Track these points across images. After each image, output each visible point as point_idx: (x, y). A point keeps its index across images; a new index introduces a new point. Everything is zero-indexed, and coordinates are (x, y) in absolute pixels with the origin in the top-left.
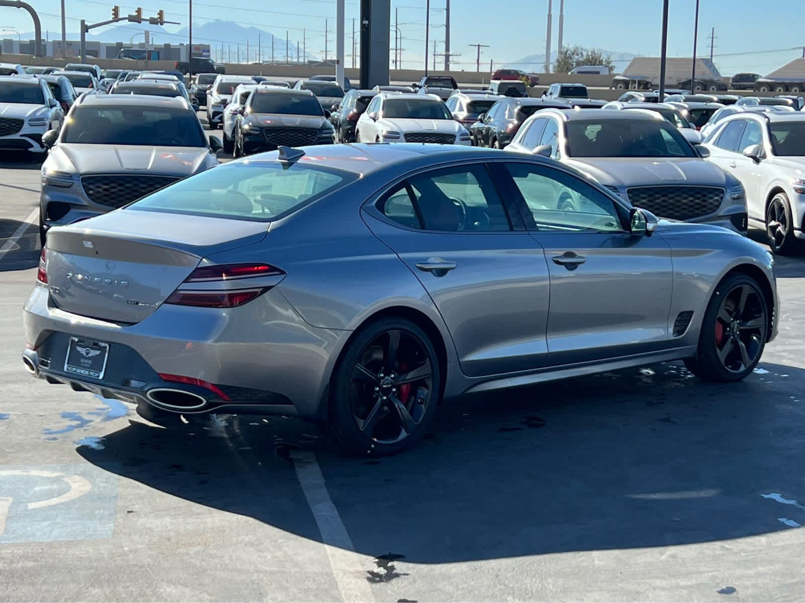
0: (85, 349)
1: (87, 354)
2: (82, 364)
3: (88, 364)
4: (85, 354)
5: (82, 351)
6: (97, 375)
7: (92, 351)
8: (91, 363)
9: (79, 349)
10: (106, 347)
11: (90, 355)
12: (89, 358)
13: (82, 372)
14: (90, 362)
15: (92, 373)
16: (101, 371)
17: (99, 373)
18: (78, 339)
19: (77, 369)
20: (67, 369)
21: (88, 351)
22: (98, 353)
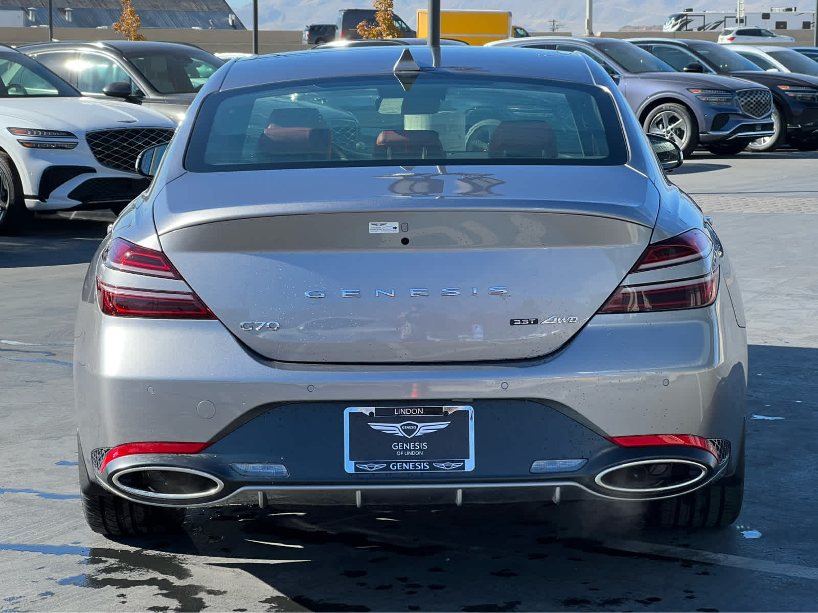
0: (399, 425)
1: (410, 431)
2: (398, 454)
3: (419, 450)
4: (400, 433)
5: (396, 429)
7: (420, 425)
8: (426, 447)
11: (418, 433)
13: (409, 466)
14: (424, 445)
16: (467, 457)
17: (463, 462)
18: (373, 409)
19: (389, 464)
20: (357, 469)
21: (409, 427)
22: (443, 425)
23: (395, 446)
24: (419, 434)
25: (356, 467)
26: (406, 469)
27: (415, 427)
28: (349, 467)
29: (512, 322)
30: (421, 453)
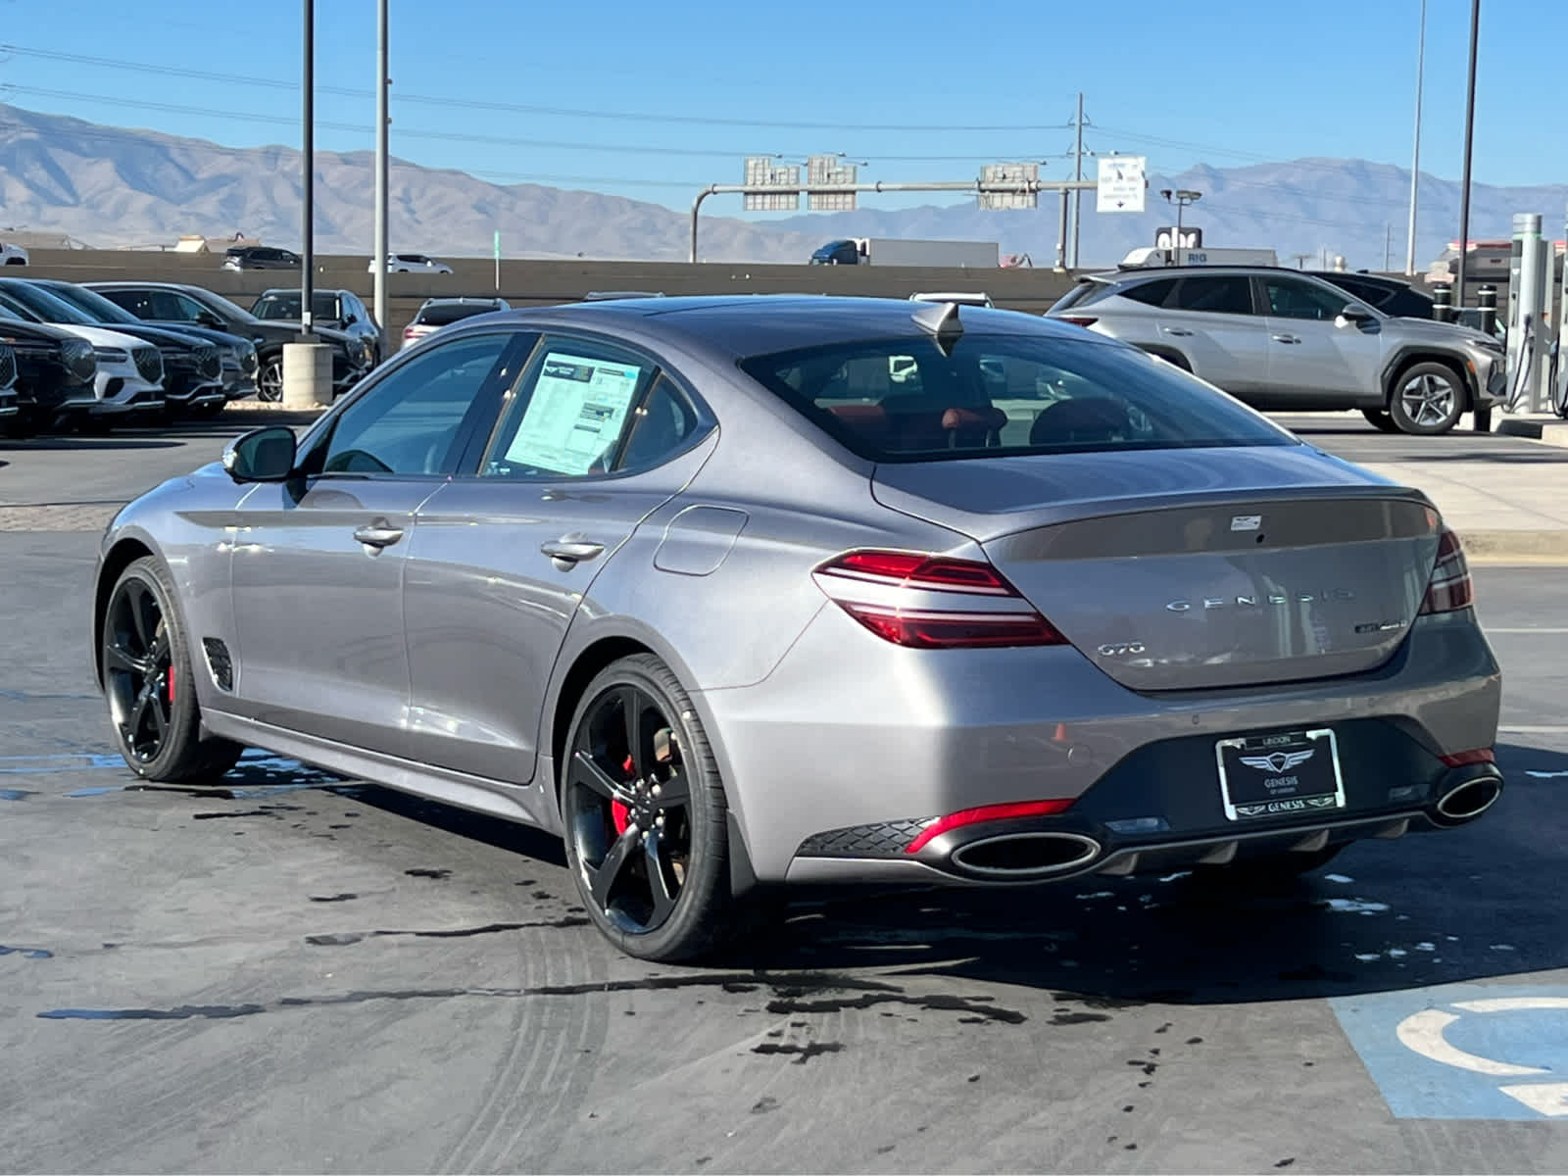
0: (1267, 758)
1: (1279, 765)
2: (1273, 792)
3: (1291, 786)
4: (1272, 768)
5: (1264, 763)
6: (1328, 800)
7: (1287, 756)
8: (1296, 782)
9: (1247, 761)
10: (1328, 738)
11: (1286, 767)
12: (1287, 774)
13: (1286, 806)
14: (1294, 780)
15: (1313, 802)
16: (1336, 790)
17: (1334, 796)
18: (1242, 741)
19: (1267, 805)
20: (1238, 814)
21: (1277, 760)
22: (1308, 755)
23: (1269, 784)
24: (1288, 767)
25: (1237, 812)
26: (1284, 811)
27: (1282, 759)
28: (1231, 813)
29: (1357, 629)
30: (1292, 789)
